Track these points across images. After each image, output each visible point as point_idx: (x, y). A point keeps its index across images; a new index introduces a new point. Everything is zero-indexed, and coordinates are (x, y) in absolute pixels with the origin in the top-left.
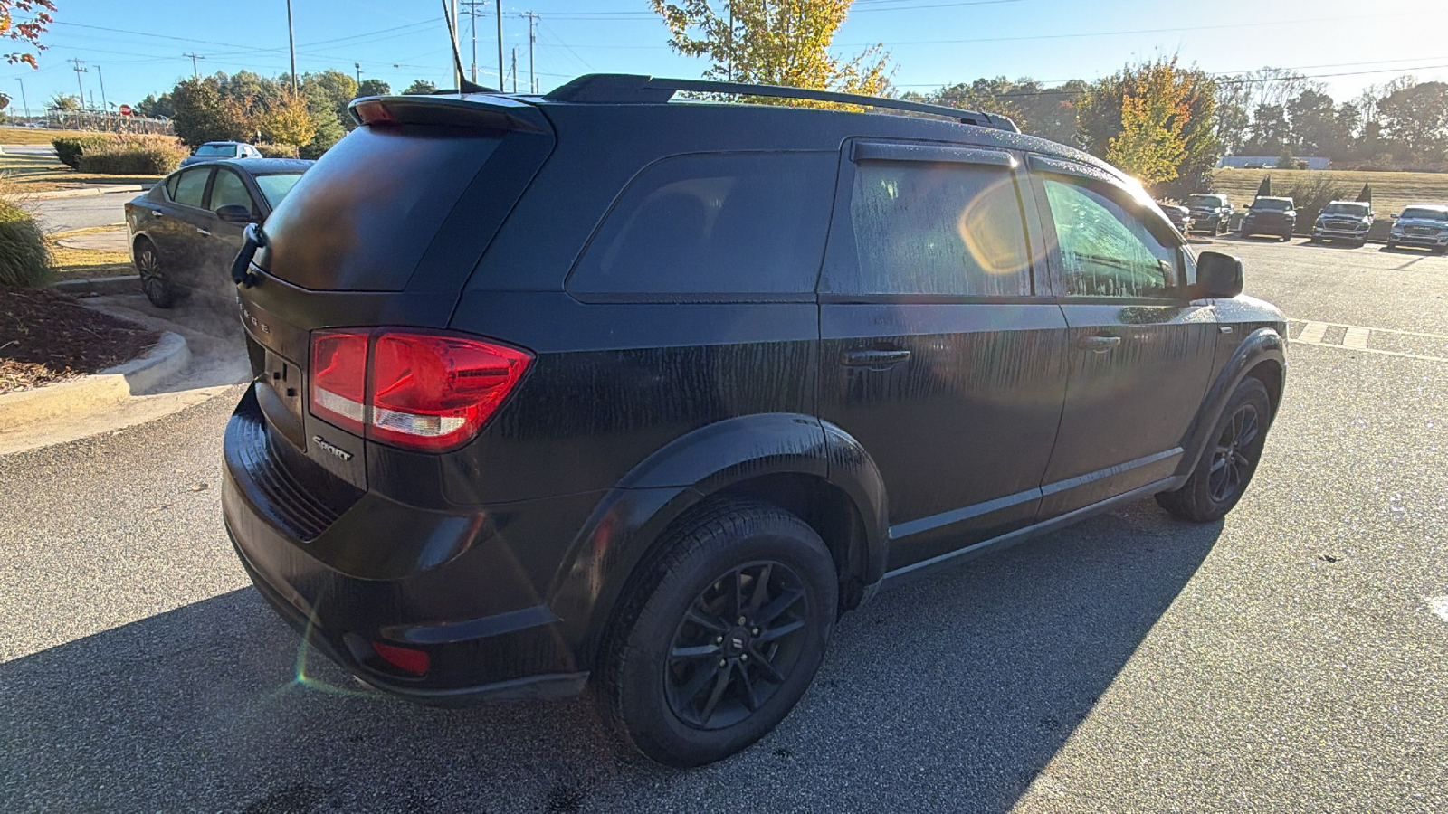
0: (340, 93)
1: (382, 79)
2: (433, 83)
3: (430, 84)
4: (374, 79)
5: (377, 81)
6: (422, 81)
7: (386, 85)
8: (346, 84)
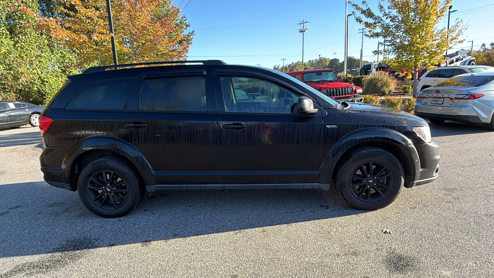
0: (324, 64)
1: (338, 58)
2: (353, 57)
3: (352, 57)
4: (335, 58)
5: (335, 59)
6: (350, 57)
7: (338, 60)
8: (326, 61)
